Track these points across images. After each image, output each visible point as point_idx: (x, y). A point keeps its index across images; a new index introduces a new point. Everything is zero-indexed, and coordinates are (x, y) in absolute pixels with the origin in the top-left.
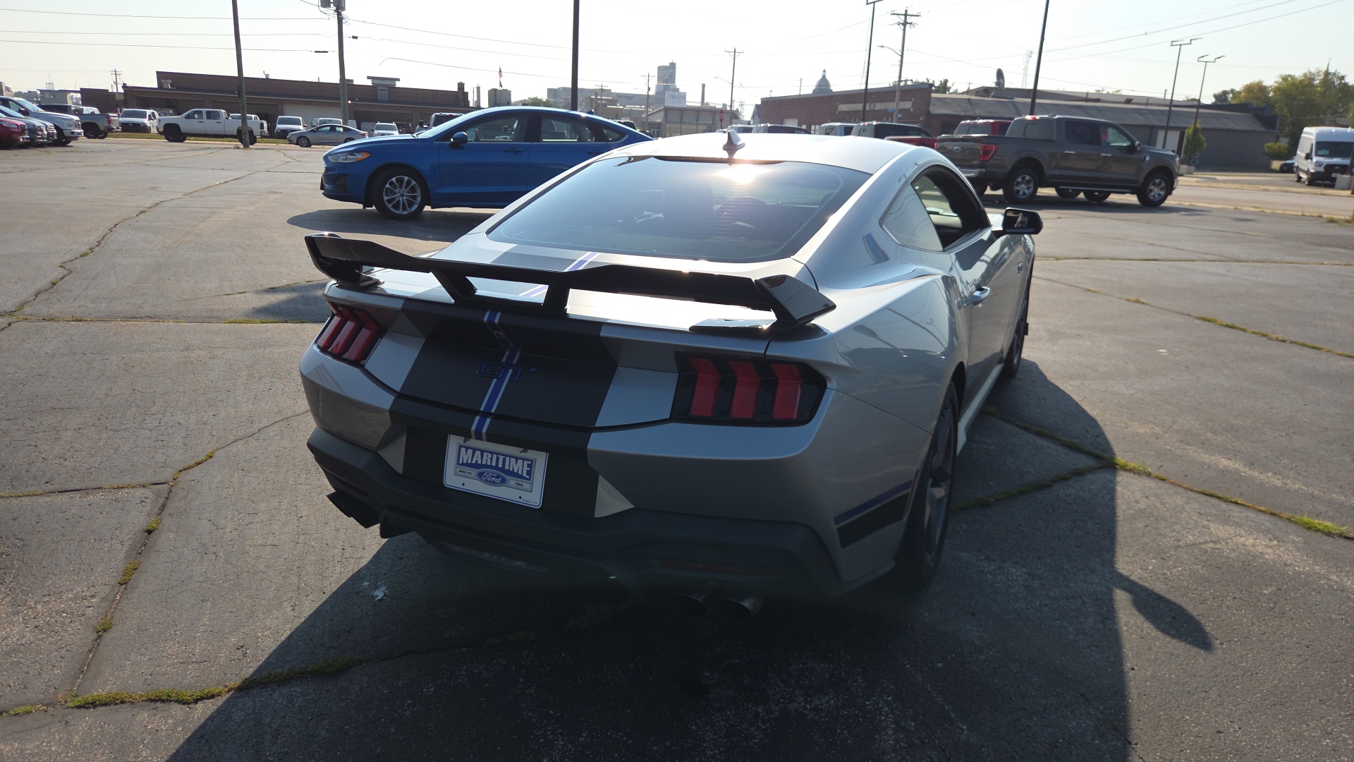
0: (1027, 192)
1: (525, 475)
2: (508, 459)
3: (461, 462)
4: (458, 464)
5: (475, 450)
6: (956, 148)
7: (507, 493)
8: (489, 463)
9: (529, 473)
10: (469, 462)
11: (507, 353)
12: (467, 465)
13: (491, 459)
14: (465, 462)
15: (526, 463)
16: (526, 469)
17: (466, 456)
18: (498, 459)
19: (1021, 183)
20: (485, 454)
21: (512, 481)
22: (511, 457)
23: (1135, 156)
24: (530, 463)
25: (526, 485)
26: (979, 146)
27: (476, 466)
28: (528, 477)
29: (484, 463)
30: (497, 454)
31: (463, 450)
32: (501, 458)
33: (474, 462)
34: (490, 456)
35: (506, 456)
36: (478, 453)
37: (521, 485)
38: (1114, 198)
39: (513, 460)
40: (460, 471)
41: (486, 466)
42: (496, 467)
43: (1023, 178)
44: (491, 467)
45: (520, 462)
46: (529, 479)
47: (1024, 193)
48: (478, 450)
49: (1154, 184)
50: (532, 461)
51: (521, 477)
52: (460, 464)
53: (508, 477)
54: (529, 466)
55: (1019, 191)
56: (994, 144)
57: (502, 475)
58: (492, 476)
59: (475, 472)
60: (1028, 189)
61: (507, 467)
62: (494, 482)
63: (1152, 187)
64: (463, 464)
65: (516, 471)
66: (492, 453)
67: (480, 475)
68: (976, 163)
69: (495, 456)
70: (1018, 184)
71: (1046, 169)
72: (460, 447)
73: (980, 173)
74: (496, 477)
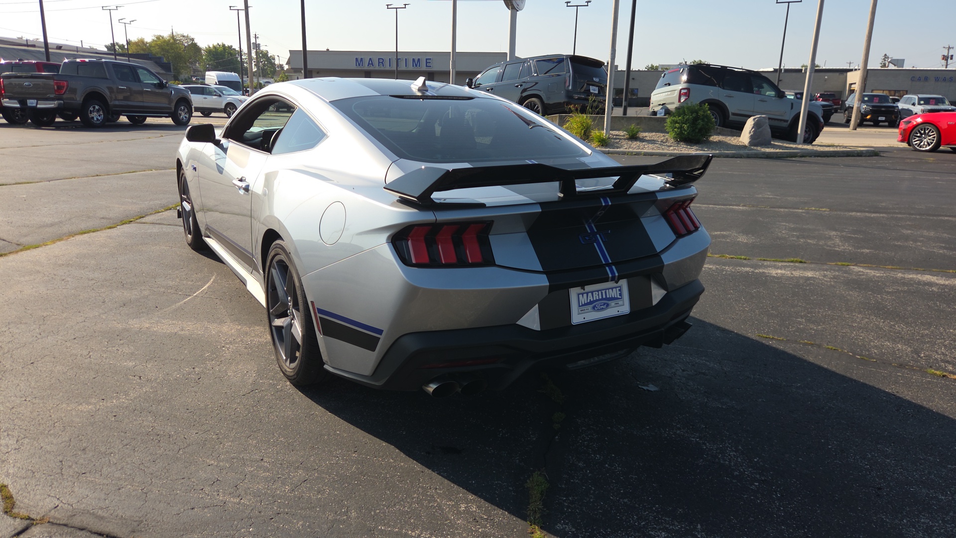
0: (99, 118)
1: (619, 297)
2: (607, 291)
3: (581, 305)
4: (579, 306)
5: (587, 293)
6: (27, 84)
7: (612, 312)
8: (597, 298)
9: (620, 295)
10: (586, 302)
11: (587, 226)
12: (585, 304)
13: (598, 295)
14: (583, 303)
15: (618, 289)
16: (618, 292)
17: (583, 300)
18: (602, 293)
19: (93, 111)
20: (594, 293)
21: (612, 303)
22: (608, 289)
23: (164, 91)
24: (619, 288)
25: (620, 302)
26: (51, 82)
27: (591, 303)
28: (620, 297)
29: (595, 299)
30: (601, 290)
31: (581, 296)
32: (604, 292)
33: (589, 301)
34: (597, 293)
35: (606, 289)
36: (590, 294)
37: (618, 303)
38: (149, 120)
39: (610, 290)
40: (581, 311)
41: (597, 300)
42: (603, 299)
43: (94, 108)
44: (599, 300)
45: (614, 290)
46: (621, 298)
47: (97, 119)
48: (589, 292)
49: (181, 110)
50: (620, 287)
51: (617, 299)
52: (581, 306)
53: (609, 302)
54: (620, 290)
55: (93, 118)
56: (66, 81)
57: (606, 302)
58: (601, 305)
59: (590, 307)
60: (99, 116)
61: (608, 297)
62: (603, 308)
63: (180, 112)
64: (583, 305)
65: (613, 297)
66: (598, 291)
67: (594, 308)
68: (52, 96)
69: (600, 292)
70: (91, 112)
71: (109, 101)
72: (579, 295)
73: (59, 104)
74: (603, 305)
